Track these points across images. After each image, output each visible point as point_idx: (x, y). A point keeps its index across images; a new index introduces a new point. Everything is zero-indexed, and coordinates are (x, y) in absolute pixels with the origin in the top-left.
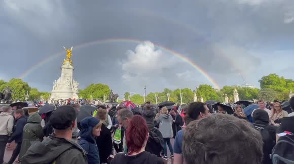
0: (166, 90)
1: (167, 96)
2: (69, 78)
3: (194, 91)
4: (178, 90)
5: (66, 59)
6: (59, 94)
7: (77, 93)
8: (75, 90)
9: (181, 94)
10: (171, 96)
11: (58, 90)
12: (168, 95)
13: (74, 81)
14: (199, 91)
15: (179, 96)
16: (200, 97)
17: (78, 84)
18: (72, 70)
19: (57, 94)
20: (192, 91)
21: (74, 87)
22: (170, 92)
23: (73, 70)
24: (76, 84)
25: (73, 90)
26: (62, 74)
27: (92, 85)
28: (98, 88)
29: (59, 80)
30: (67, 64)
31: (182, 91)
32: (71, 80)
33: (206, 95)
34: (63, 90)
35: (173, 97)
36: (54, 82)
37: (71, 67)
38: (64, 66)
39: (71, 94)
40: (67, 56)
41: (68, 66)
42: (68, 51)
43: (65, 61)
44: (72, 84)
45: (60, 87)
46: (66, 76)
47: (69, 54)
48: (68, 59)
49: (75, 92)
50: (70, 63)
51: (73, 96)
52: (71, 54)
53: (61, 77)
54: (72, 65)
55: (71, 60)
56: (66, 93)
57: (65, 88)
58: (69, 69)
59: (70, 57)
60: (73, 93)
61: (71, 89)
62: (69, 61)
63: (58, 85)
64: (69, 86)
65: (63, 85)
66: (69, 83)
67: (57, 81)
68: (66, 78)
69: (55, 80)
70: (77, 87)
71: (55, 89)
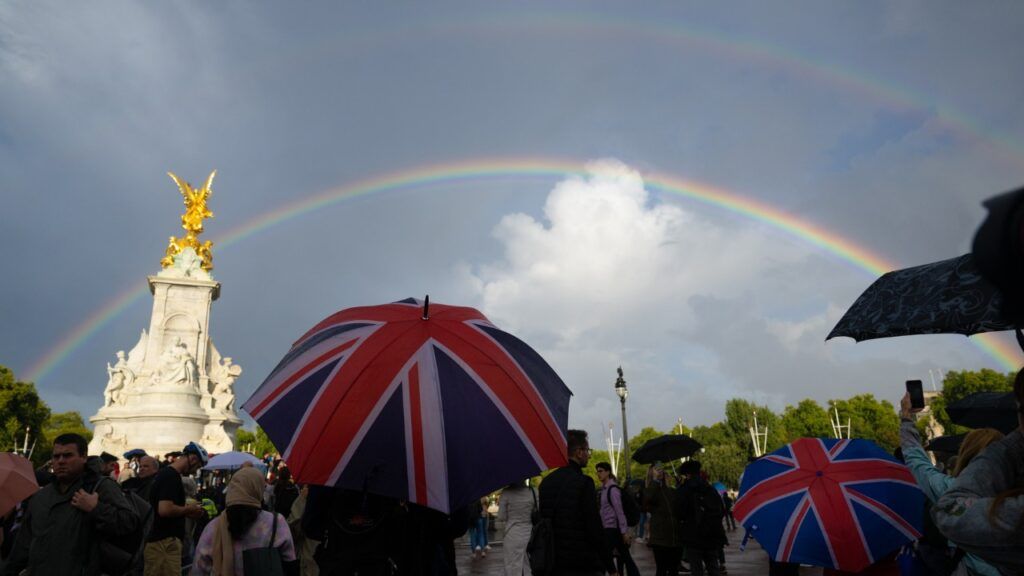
2: (190, 340)
5: (180, 236)
8: (220, 404)
11: (128, 409)
13: (216, 356)
18: (204, 295)
19: (121, 429)
21: (211, 387)
23: (215, 294)
24: (224, 373)
25: (206, 403)
26: (157, 319)
29: (136, 353)
30: (185, 263)
32: (202, 346)
34: (155, 405)
36: (115, 361)
37: (203, 277)
38: (166, 274)
39: (197, 425)
40: (184, 222)
41: (188, 273)
42: (192, 197)
43: (177, 248)
44: (202, 371)
45: (140, 390)
46: (172, 326)
47: (195, 212)
48: (190, 237)
49: (217, 414)
50: (201, 258)
51: (206, 441)
52: (206, 209)
53: (148, 332)
54: (208, 270)
55: (208, 243)
56: (169, 424)
57: (166, 393)
58: (191, 291)
59: (200, 226)
60: (206, 421)
61: (199, 398)
62: (198, 246)
63: (129, 376)
64: (184, 380)
65: (154, 376)
66: (190, 365)
67: (126, 358)
68: (175, 338)
69: (121, 354)
70: (231, 387)
71: (112, 401)
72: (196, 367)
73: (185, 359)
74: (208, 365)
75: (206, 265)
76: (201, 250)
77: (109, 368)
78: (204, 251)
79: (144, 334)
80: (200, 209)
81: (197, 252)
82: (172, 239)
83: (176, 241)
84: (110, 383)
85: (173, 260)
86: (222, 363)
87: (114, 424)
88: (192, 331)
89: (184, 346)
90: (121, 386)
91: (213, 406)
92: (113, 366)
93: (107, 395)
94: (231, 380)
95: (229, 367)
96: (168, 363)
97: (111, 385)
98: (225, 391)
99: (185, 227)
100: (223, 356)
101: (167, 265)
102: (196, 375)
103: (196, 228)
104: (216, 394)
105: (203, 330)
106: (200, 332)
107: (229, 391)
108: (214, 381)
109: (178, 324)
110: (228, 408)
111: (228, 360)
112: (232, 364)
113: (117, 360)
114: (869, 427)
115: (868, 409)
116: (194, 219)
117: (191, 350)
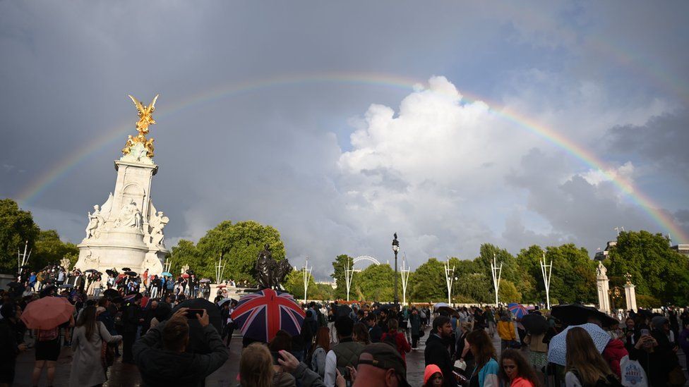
0: (487, 251)
1: (490, 273)
2: (139, 200)
3: (600, 257)
4: (534, 250)
5: (135, 134)
6: (103, 251)
7: (159, 253)
9: (543, 266)
10: (505, 275)
11: (100, 242)
12: (493, 268)
13: (153, 210)
14: (618, 257)
15: (537, 274)
16: (624, 282)
17: (166, 220)
18: (149, 172)
19: (96, 253)
20: (592, 256)
22: (503, 257)
23: (155, 172)
25: (147, 240)
26: (119, 187)
27: (225, 226)
29: (106, 207)
30: (138, 152)
31: (552, 255)
32: (146, 204)
33: (645, 274)
34: (118, 240)
35: (515, 280)
37: (148, 162)
38: (125, 159)
39: (141, 253)
40: (137, 127)
41: (139, 159)
42: (143, 111)
43: (133, 143)
44: (145, 220)
45: (108, 230)
46: (127, 192)
47: (144, 120)
48: (140, 136)
49: (154, 247)
50: (147, 149)
51: (147, 263)
52: (151, 118)
53: (113, 195)
54: (151, 157)
55: (152, 140)
56: (125, 252)
57: (123, 233)
58: (140, 170)
59: (147, 129)
60: (147, 251)
61: (143, 236)
62: (145, 142)
63: (101, 221)
64: (135, 225)
65: (117, 222)
66: (138, 216)
67: (100, 209)
68: (130, 199)
69: (96, 207)
70: (162, 230)
71: (91, 235)
72: (142, 217)
73: (135, 212)
74: (148, 216)
75: (150, 153)
76: (147, 143)
77: (89, 215)
78: (149, 145)
79: (111, 196)
80: (147, 119)
81: (145, 145)
82: (130, 136)
83: (132, 138)
84: (90, 224)
85: (130, 151)
86: (157, 215)
87: (92, 250)
88: (140, 195)
89: (135, 204)
90: (96, 227)
91: (151, 242)
92: (91, 214)
93: (88, 232)
94: (162, 226)
95: (162, 217)
96: (126, 215)
97: (90, 226)
98: (159, 232)
99: (138, 129)
100: (157, 211)
101: (126, 153)
102: (142, 222)
103: (144, 131)
104: (152, 235)
105: (146, 194)
106: (145, 196)
107: (161, 233)
108: (152, 226)
109: (130, 191)
110: (160, 243)
111: (161, 213)
112: (163, 216)
113: (94, 210)
114: (569, 265)
115: (570, 253)
116: (143, 125)
117: (139, 206)
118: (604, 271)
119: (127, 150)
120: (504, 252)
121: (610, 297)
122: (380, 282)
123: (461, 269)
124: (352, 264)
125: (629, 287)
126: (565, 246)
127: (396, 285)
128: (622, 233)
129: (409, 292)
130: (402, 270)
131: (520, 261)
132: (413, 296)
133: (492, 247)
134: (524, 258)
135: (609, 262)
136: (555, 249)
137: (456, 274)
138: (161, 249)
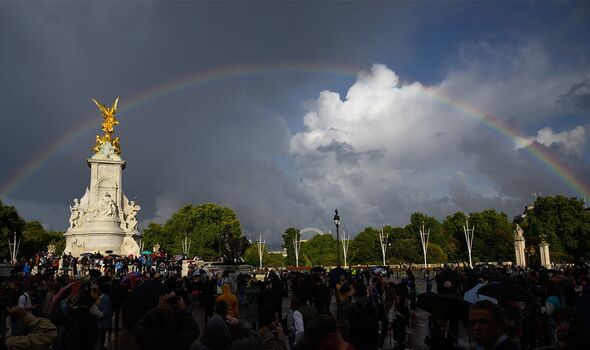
0: (417, 219)
1: (419, 238)
3: (518, 220)
4: (458, 216)
5: (102, 134)
6: (86, 238)
7: (135, 237)
8: (130, 226)
9: (466, 230)
10: (432, 240)
11: (83, 230)
12: (422, 234)
13: (126, 200)
14: (535, 220)
15: (460, 237)
16: (539, 241)
17: (138, 208)
18: (118, 168)
19: (81, 240)
20: (511, 220)
22: (431, 224)
23: (123, 167)
24: (131, 209)
26: (94, 182)
27: (188, 208)
28: (203, 216)
29: (84, 200)
30: (106, 151)
31: (474, 220)
32: (119, 196)
33: (560, 234)
34: (97, 227)
35: (442, 243)
36: (73, 204)
37: (116, 158)
38: (96, 157)
39: (120, 237)
40: (103, 127)
41: (108, 156)
42: (107, 113)
43: (101, 142)
45: (88, 219)
46: (101, 186)
47: (109, 121)
48: (107, 136)
50: (114, 147)
52: (115, 119)
53: (89, 188)
54: (118, 154)
55: (118, 138)
56: (106, 237)
57: (103, 221)
58: (111, 166)
59: (112, 129)
60: (124, 235)
61: (120, 223)
62: (111, 141)
63: (82, 213)
64: (111, 214)
65: (95, 212)
66: (113, 206)
67: (79, 202)
68: (105, 192)
69: (76, 200)
70: (136, 216)
71: (74, 225)
72: (117, 207)
73: (110, 203)
74: (122, 205)
75: (117, 151)
76: (114, 143)
77: (71, 207)
78: (116, 144)
79: (87, 190)
80: (111, 120)
81: (112, 144)
82: (98, 137)
83: (100, 138)
84: (72, 215)
85: (99, 149)
86: (130, 204)
87: (77, 237)
88: (113, 188)
89: (110, 196)
90: (78, 218)
91: (127, 227)
93: (72, 222)
94: (135, 213)
96: (102, 206)
97: (73, 217)
98: (133, 219)
99: (104, 130)
101: (96, 152)
103: (110, 130)
106: (117, 188)
107: (135, 219)
108: (126, 214)
109: (104, 185)
110: (135, 228)
111: (133, 202)
112: (135, 205)
113: (75, 204)
114: (490, 228)
115: (491, 218)
116: (109, 125)
117: (113, 197)
118: (520, 233)
119: (97, 149)
120: (432, 219)
121: (526, 255)
122: (324, 250)
123: (394, 235)
124: (299, 236)
125: (543, 246)
126: (486, 212)
127: (338, 252)
128: (539, 198)
129: (349, 258)
130: (343, 239)
131: (446, 226)
132: (353, 260)
133: (422, 216)
134: (450, 224)
135: (527, 224)
136: (477, 215)
137: (390, 240)
138: (136, 232)
